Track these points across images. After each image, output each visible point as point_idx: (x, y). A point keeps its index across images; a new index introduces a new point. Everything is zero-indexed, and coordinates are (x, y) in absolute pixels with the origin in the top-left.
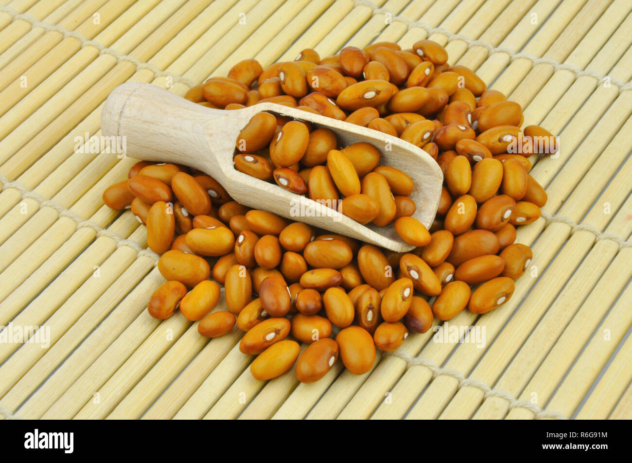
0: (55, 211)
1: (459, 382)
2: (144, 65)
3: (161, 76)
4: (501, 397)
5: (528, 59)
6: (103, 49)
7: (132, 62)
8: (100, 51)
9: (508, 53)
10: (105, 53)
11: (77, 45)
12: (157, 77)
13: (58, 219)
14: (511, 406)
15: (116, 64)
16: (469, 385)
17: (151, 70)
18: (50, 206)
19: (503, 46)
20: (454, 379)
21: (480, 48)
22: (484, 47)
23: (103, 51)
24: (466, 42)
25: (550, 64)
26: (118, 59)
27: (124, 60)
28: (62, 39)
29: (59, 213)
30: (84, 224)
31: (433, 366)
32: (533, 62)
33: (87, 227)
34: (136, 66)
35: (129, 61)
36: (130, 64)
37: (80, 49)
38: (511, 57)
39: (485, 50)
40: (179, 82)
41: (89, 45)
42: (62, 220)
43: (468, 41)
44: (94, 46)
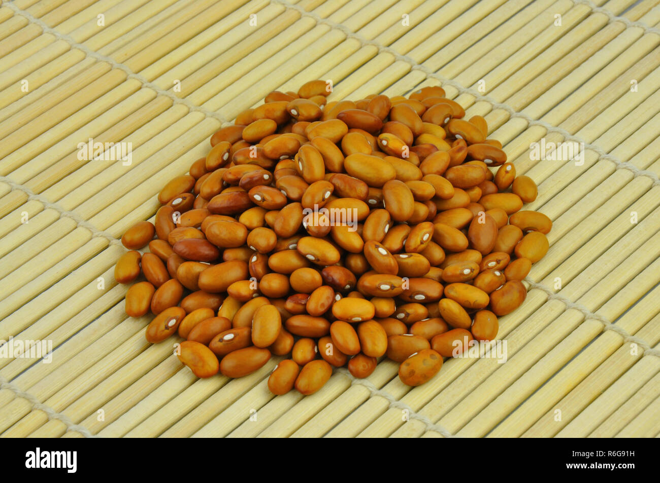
0: (74, 221)
1: (390, 403)
2: (181, 101)
3: (195, 111)
4: (420, 420)
5: (543, 127)
6: (146, 83)
7: (170, 98)
8: (143, 84)
9: (527, 120)
10: (147, 87)
11: (123, 77)
12: (192, 111)
13: (76, 228)
14: (428, 428)
15: (155, 97)
16: (396, 407)
17: (187, 106)
18: (70, 217)
19: (524, 112)
20: (385, 400)
21: (502, 111)
22: (506, 110)
23: (145, 85)
24: (491, 104)
25: (561, 134)
26: (157, 93)
27: (163, 95)
28: (111, 70)
29: (78, 223)
30: (99, 234)
31: (370, 387)
32: (547, 129)
33: (101, 236)
34: (173, 101)
35: (167, 96)
36: (167, 99)
37: (125, 80)
38: (529, 123)
39: (507, 113)
40: (212, 117)
41: (134, 78)
42: (79, 229)
43: (493, 103)
44: (138, 80)
